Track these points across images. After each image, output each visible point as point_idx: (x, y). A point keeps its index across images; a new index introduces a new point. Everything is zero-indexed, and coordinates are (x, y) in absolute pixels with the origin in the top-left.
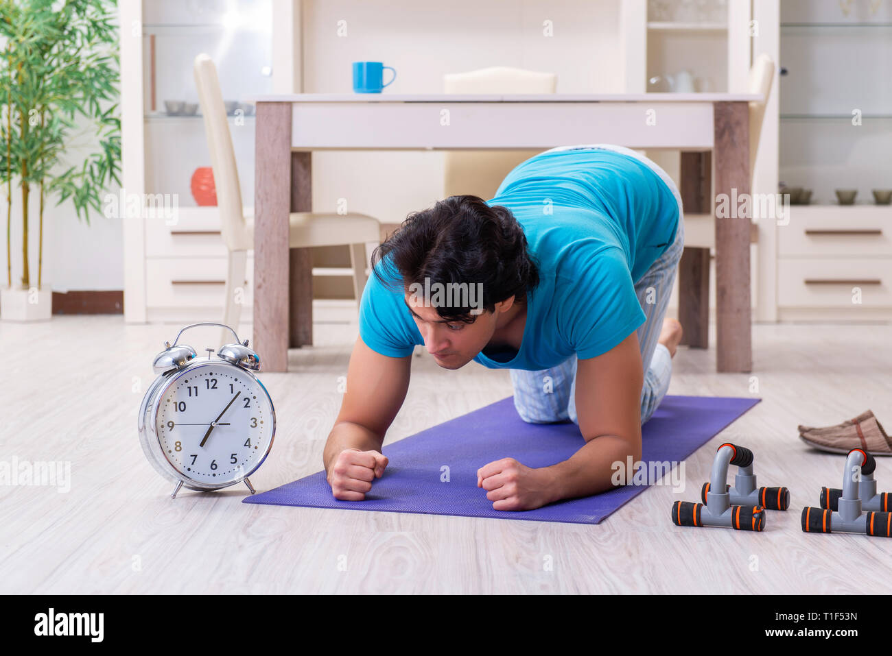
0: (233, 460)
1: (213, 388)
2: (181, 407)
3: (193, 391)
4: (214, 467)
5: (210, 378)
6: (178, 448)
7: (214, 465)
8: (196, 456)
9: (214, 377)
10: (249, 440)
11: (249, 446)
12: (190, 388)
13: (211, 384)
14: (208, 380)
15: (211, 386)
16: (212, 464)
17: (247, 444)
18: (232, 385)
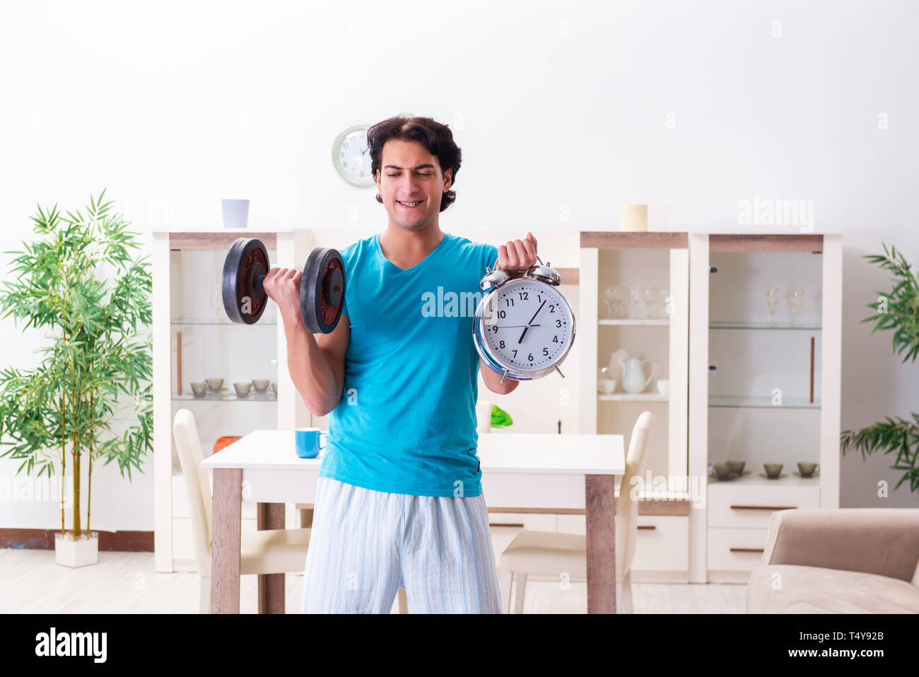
0: (546, 353)
1: (525, 299)
2: (502, 315)
3: (510, 302)
4: (531, 359)
5: (522, 292)
6: (503, 346)
7: (530, 358)
8: (516, 351)
9: (525, 291)
10: (556, 337)
11: (557, 341)
12: (507, 300)
13: (524, 297)
14: (520, 294)
15: (523, 298)
16: (530, 357)
17: (556, 340)
18: (539, 296)
